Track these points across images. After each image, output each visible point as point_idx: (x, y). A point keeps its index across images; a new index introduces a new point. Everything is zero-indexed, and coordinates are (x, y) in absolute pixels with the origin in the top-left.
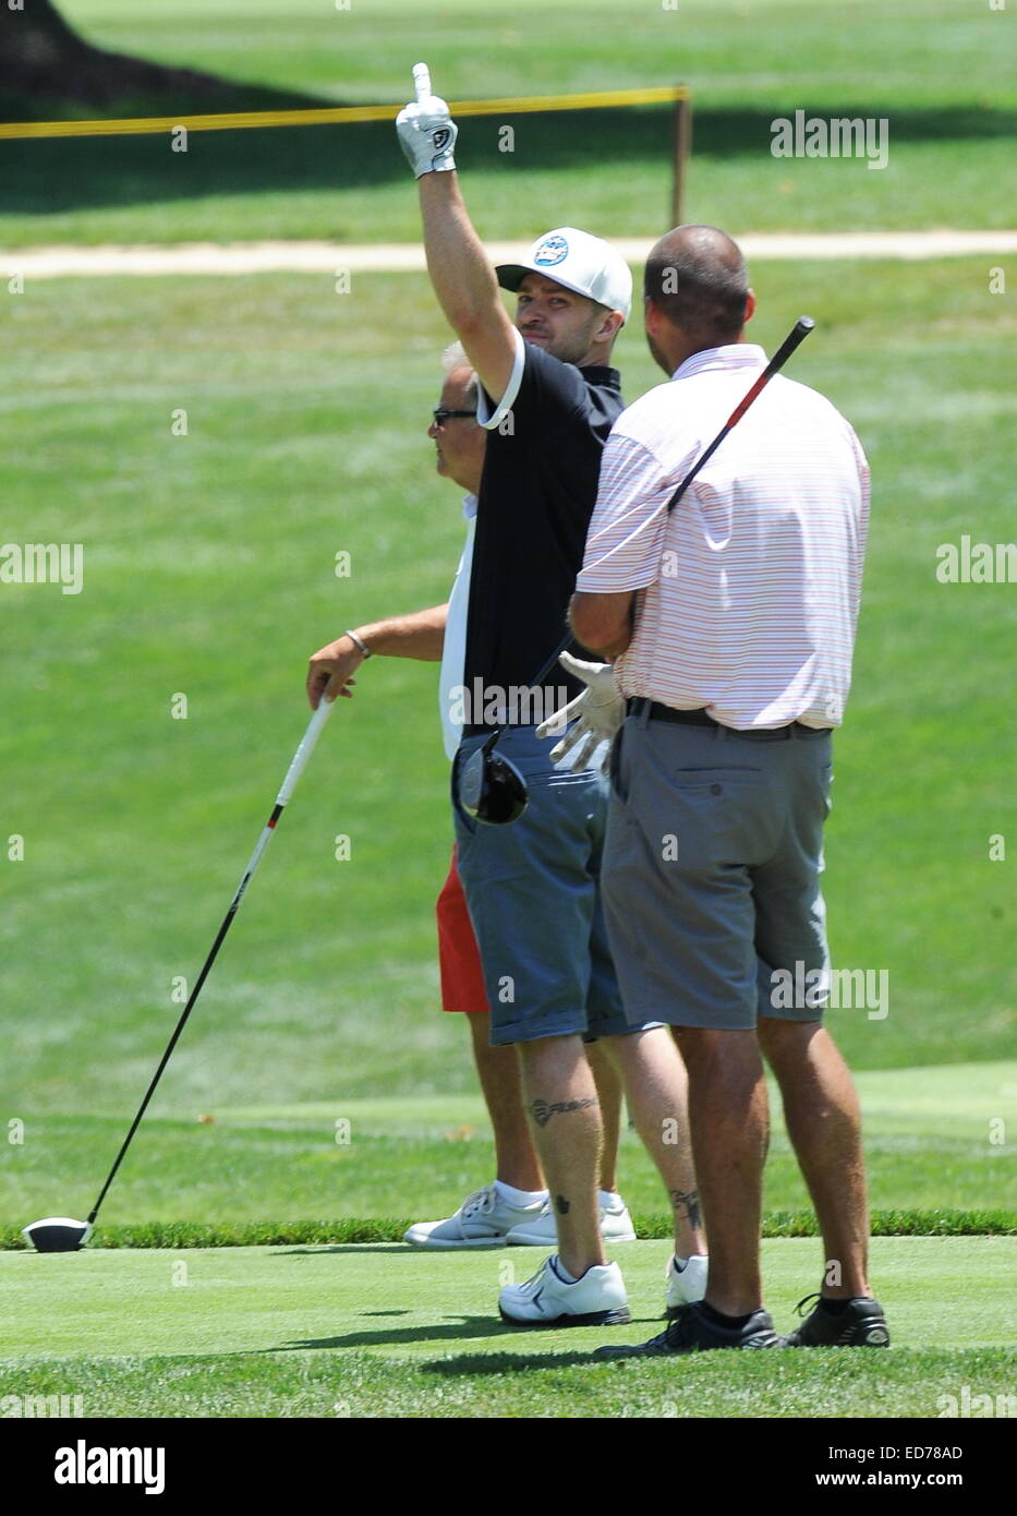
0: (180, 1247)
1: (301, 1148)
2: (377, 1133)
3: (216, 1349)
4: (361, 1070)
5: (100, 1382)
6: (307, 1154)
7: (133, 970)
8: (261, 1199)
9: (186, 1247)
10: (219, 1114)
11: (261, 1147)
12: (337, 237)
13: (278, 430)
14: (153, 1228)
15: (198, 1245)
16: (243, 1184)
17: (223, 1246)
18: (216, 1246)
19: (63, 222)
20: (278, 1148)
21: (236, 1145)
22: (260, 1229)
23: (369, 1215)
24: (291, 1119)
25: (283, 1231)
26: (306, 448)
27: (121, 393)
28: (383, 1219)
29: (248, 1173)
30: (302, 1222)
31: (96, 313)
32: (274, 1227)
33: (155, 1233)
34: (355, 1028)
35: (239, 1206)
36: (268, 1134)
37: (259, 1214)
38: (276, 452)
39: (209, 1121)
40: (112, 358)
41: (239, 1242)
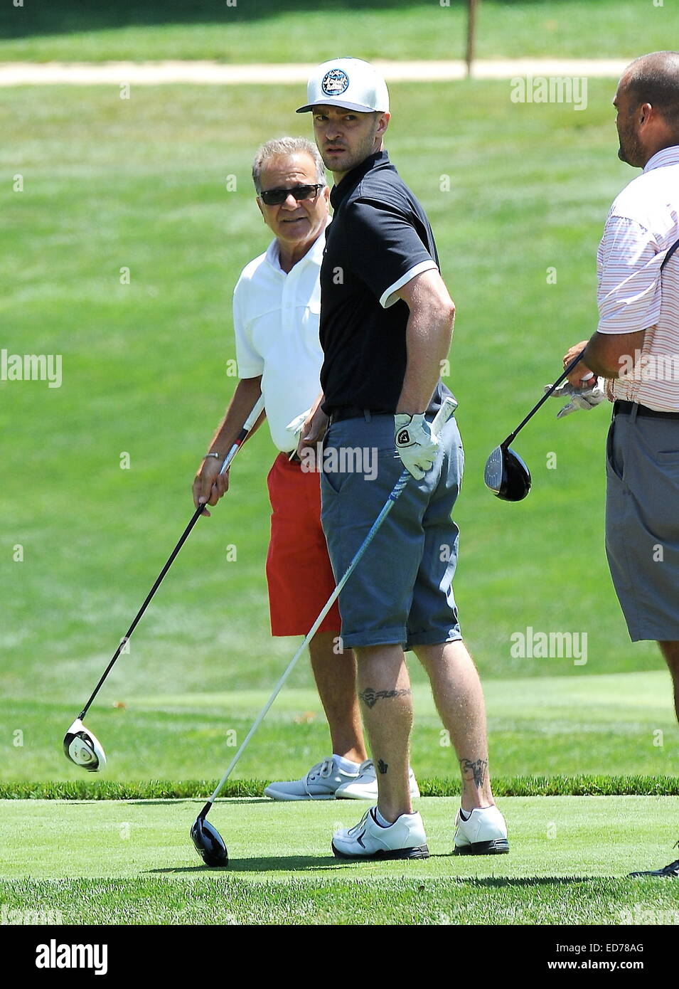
0: (99, 798)
1: (188, 727)
2: (244, 717)
3: (125, 874)
4: (232, 671)
5: (39, 897)
6: (193, 731)
7: (66, 595)
8: (159, 764)
9: (103, 799)
10: (128, 701)
11: (159, 725)
12: (221, 58)
13: (178, 199)
14: (79, 785)
15: (112, 797)
16: (145, 753)
17: (131, 798)
18: (126, 798)
19: (20, 45)
20: (172, 727)
21: (141, 724)
22: (158, 787)
23: (236, 776)
24: (182, 706)
25: (174, 788)
26: (197, 214)
27: (63, 171)
28: (248, 780)
29: (150, 744)
30: (188, 782)
31: (44, 112)
32: (169, 785)
33: (80, 788)
34: (228, 639)
35: (142, 769)
36: (163, 716)
37: (158, 775)
38: (174, 216)
39: (121, 706)
40: (56, 146)
41: (142, 796)
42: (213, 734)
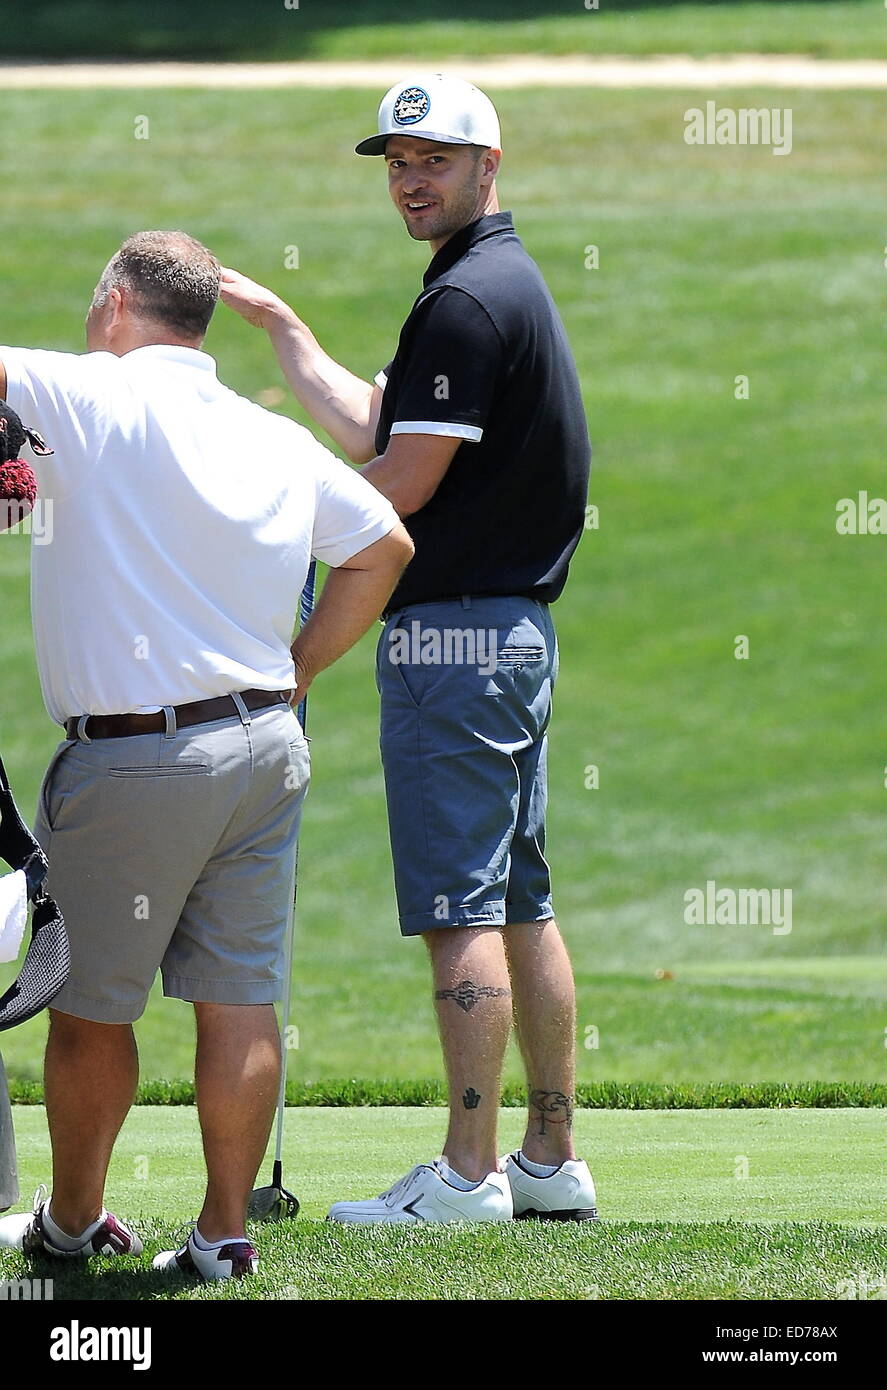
0: (637, 1107)
1: (765, 1006)
2: (844, 993)
3: (672, 1217)
4: (825, 928)
5: (551, 1247)
6: (770, 1013)
7: (588, 817)
8: (721, 1060)
9: (643, 1108)
10: (679, 969)
11: (721, 1005)
12: (818, 51)
13: (752, 253)
14: (609, 1088)
15: (655, 1106)
16: (702, 1044)
17: (681, 1108)
18: (674, 1108)
19: (531, 30)
20: (739, 1007)
21: (695, 1002)
22: (721, 1091)
23: (834, 1079)
24: (755, 977)
25: (745, 1094)
26: (780, 273)
27: (591, 211)
28: (850, 1083)
29: (708, 1032)
30: (764, 1085)
31: (563, 126)
32: (736, 1089)
33: (609, 1093)
34: (820, 883)
35: (697, 1066)
36: (728, 991)
37: (719, 1075)
38: (748, 277)
39: (667, 977)
40: (579, 175)
41: (699, 1104)
42: (799, 1019)
